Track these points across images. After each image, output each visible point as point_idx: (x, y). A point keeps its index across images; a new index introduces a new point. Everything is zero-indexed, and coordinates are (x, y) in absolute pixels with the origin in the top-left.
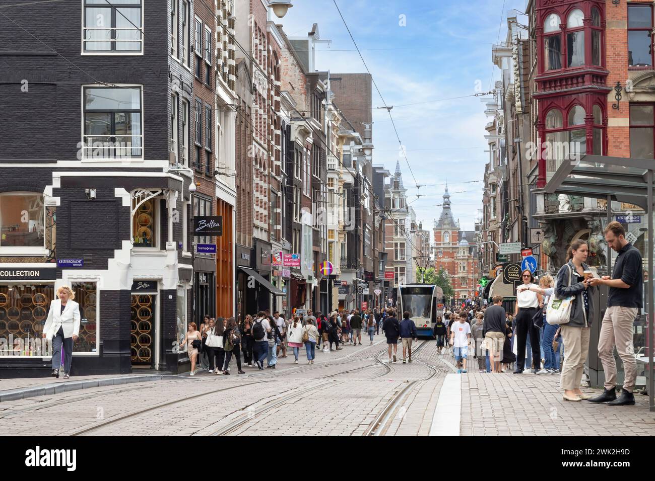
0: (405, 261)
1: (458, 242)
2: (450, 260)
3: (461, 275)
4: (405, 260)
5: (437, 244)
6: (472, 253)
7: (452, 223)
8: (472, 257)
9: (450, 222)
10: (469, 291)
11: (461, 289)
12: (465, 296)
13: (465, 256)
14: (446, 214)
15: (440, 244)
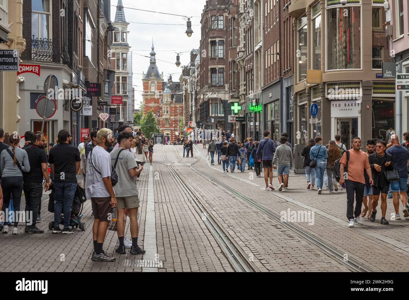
0: (127, 96)
1: (162, 90)
2: (156, 105)
3: (164, 117)
4: (127, 94)
5: (145, 92)
6: (174, 99)
7: (157, 76)
8: (174, 103)
9: (156, 74)
10: (171, 130)
11: (165, 129)
12: (168, 134)
13: (168, 102)
14: (153, 68)
15: (148, 92)
